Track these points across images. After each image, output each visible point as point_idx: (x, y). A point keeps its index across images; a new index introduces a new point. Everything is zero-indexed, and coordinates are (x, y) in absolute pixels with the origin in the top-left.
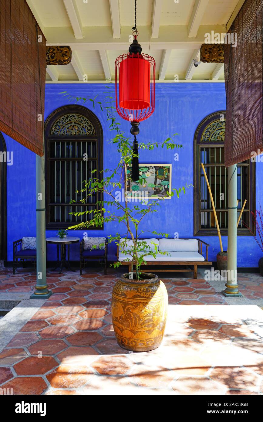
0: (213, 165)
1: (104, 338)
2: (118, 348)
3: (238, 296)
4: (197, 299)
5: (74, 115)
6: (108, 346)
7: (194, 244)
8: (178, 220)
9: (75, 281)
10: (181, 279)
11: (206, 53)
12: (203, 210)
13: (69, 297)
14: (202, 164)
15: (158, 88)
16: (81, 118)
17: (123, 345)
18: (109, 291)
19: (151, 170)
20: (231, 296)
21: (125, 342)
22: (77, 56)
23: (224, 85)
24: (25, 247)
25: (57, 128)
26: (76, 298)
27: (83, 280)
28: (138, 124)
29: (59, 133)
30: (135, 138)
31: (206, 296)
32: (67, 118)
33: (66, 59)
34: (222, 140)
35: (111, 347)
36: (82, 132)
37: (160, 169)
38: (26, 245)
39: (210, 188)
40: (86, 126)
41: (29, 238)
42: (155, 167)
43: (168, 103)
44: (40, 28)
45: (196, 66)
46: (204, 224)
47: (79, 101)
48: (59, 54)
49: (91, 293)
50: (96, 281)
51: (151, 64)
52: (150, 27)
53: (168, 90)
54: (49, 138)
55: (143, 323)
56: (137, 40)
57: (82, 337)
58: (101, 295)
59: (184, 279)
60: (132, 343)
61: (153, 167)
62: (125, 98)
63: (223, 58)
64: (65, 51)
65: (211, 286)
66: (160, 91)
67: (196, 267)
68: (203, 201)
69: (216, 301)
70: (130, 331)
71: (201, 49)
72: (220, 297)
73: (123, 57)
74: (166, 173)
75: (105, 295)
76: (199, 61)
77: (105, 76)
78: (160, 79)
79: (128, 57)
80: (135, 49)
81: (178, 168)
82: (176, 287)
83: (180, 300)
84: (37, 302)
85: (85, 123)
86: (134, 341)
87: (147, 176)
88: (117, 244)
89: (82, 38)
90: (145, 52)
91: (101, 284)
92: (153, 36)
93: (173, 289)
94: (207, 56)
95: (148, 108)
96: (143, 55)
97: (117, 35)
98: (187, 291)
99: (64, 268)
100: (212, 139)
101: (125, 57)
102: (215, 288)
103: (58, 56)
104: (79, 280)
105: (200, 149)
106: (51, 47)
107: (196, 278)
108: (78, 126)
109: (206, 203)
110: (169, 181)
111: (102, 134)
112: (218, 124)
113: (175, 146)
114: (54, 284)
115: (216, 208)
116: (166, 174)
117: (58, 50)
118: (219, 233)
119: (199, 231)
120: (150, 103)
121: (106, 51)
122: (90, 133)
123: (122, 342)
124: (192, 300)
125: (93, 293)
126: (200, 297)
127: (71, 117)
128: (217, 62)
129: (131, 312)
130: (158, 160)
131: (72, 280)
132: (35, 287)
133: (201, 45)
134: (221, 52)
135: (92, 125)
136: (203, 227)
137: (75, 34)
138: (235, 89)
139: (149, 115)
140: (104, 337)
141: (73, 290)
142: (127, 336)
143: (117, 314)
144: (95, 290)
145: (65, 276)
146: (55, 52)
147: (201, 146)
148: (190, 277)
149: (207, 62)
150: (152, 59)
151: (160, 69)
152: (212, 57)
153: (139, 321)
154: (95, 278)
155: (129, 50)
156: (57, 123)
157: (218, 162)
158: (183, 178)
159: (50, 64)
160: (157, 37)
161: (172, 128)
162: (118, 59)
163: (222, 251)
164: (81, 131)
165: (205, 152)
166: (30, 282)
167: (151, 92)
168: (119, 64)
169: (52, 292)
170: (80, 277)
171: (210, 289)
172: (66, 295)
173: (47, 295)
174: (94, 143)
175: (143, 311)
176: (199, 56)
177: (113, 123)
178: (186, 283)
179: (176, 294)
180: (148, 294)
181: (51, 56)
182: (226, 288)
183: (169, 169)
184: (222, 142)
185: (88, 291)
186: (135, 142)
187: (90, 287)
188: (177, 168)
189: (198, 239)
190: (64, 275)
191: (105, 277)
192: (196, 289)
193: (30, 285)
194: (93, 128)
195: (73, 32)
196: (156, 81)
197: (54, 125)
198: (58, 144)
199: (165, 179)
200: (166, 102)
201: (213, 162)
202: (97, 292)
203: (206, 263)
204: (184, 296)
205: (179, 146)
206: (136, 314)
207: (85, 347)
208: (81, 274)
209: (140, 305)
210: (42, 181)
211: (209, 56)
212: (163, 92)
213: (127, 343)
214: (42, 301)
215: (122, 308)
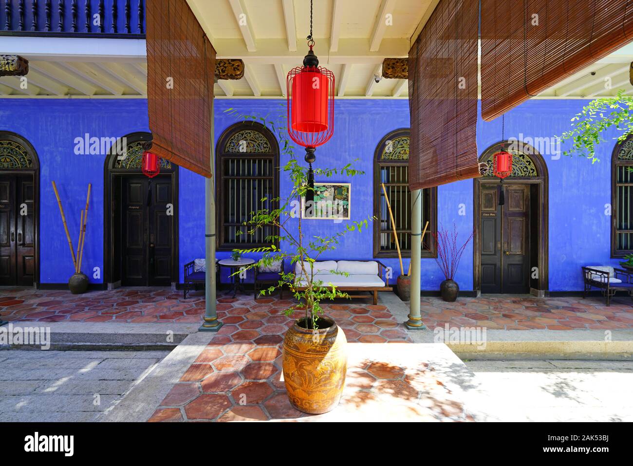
0: (394, 185)
1: (274, 392)
2: (290, 409)
3: (422, 329)
4: (378, 334)
5: (249, 131)
6: (278, 405)
7: (373, 267)
8: (358, 242)
9: (249, 308)
10: (360, 306)
11: (389, 69)
12: (383, 231)
13: (240, 329)
14: (383, 185)
15: (337, 105)
16: (257, 135)
17: (295, 405)
18: (284, 322)
19: (329, 190)
20: (414, 329)
21: (298, 402)
22: (250, 70)
23: (408, 102)
24: (198, 270)
25: (232, 145)
26: (247, 331)
27: (257, 307)
28: (314, 150)
29: (234, 150)
30: (311, 166)
31: (388, 329)
32: (242, 135)
33: (238, 73)
34: (403, 159)
35: (281, 406)
36: (258, 150)
37: (339, 189)
38: (199, 268)
39: (390, 209)
40: (262, 143)
41: (202, 259)
42: (333, 186)
43: (347, 120)
44: (208, 40)
45: (377, 82)
46: (383, 245)
47: (254, 117)
48: (230, 68)
49: (264, 325)
50: (271, 307)
51: (329, 79)
52: (329, 40)
53: (348, 107)
54: (224, 156)
55: (319, 382)
56: (313, 51)
57: (250, 390)
58: (274, 327)
59: (363, 306)
60: (305, 405)
61: (331, 186)
62: (299, 119)
63: (407, 74)
64: (237, 64)
65: (391, 315)
66: (340, 107)
67: (376, 293)
68: (383, 221)
69: (399, 335)
70: (303, 390)
71: (383, 64)
72: (403, 329)
73: (297, 70)
74: (344, 193)
75: (280, 326)
76: (380, 77)
77: (281, 92)
78: (339, 95)
79: (303, 70)
80: (311, 61)
81: (358, 187)
82: (356, 317)
83: (360, 334)
84: (205, 337)
85: (261, 140)
86: (309, 403)
87: (325, 196)
88: (290, 285)
89: (255, 51)
90: (321, 65)
91: (275, 311)
92: (332, 50)
93: (352, 319)
94: (389, 72)
95: (326, 131)
96: (320, 68)
97: (293, 48)
98: (368, 322)
99: (238, 291)
100: (393, 158)
101: (299, 71)
102: (396, 317)
103: (229, 70)
104: (253, 307)
105: (380, 167)
106: (221, 61)
107: (376, 304)
108: (254, 143)
109: (386, 223)
110: (348, 201)
111: (279, 152)
112: (399, 142)
113: (356, 172)
114: (226, 312)
115: (396, 230)
116: (346, 193)
117: (230, 63)
118: (400, 256)
119: (379, 253)
120: (328, 126)
121: (282, 66)
122: (266, 150)
123: (294, 402)
124: (372, 334)
125: (266, 324)
126: (381, 331)
127: (246, 133)
128: (401, 78)
129: (304, 369)
130: (337, 180)
131: (246, 307)
132: (204, 318)
133: (383, 59)
134: (405, 67)
135: (268, 143)
136: (382, 248)
137: (247, 47)
138: (421, 108)
139: (327, 139)
140: (275, 389)
141: (246, 320)
142: (300, 397)
143: (289, 369)
144: (269, 321)
145: (238, 302)
146: (226, 65)
147: (382, 164)
148: (370, 303)
149: (390, 78)
150: (330, 74)
151: (339, 85)
152: (395, 73)
153: (314, 380)
154: (270, 304)
155: (304, 63)
156: (232, 140)
157: (398, 181)
158: (362, 198)
159: (221, 78)
160: (336, 50)
161: (351, 146)
162: (290, 73)
163: (403, 274)
164: (257, 148)
165: (386, 171)
166: (200, 309)
167: (329, 109)
168: (291, 79)
169: (223, 323)
170: (254, 303)
171: (391, 319)
172: (238, 326)
173: (216, 328)
174: (270, 161)
175: (318, 368)
176: (380, 71)
177: (286, 146)
178: (365, 311)
179: (355, 326)
180: (324, 348)
181: (222, 70)
182: (409, 319)
183: (348, 189)
184: (403, 161)
185: (261, 322)
186: (311, 171)
187: (263, 316)
188: (356, 188)
189: (377, 261)
190: (238, 300)
191: (281, 303)
192: (377, 319)
193: (200, 313)
194: (269, 145)
195: (246, 45)
196: (336, 98)
197: (229, 142)
198: (233, 162)
199: (344, 199)
200: (345, 119)
201: (393, 181)
202: (272, 323)
203: (387, 289)
204: (363, 328)
205: (361, 172)
206: (310, 372)
207: (253, 406)
208: (255, 298)
209: (315, 361)
210: (212, 204)
211: (392, 71)
212: (342, 109)
213: (300, 403)
214: (210, 336)
215: (294, 363)
